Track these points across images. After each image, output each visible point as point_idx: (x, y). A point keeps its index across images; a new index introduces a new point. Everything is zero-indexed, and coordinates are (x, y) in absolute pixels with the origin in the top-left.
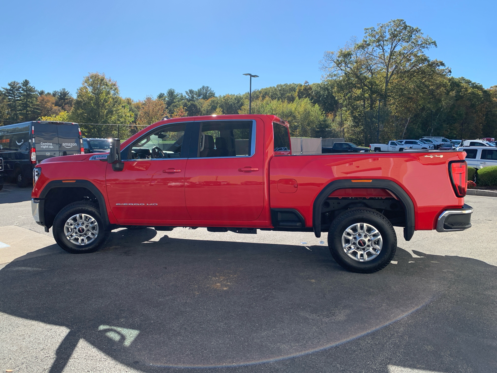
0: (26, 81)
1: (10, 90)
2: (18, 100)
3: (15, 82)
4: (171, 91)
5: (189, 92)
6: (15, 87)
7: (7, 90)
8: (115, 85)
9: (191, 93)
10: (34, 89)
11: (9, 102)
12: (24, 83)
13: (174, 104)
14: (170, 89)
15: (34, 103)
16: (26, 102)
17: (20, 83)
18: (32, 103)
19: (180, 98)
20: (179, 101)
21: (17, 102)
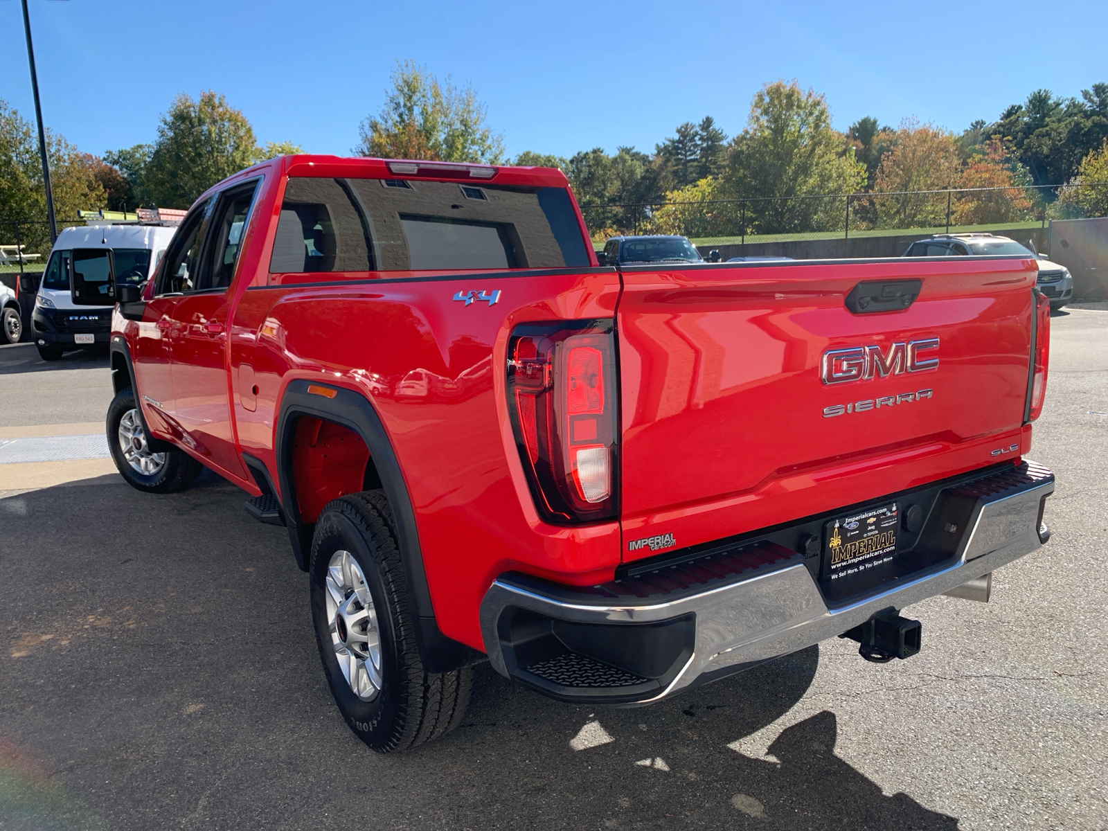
0: (708, 118)
1: (679, 141)
2: (691, 161)
3: (687, 125)
4: (1040, 96)
5: (1092, 92)
6: (687, 136)
7: (673, 142)
8: (818, 104)
9: (1098, 94)
10: (721, 133)
11: (677, 165)
12: (704, 123)
13: (1040, 129)
14: (1036, 91)
15: (718, 163)
16: (706, 162)
17: (697, 124)
18: (715, 163)
19: (1066, 112)
20: (1059, 121)
21: (689, 164)
